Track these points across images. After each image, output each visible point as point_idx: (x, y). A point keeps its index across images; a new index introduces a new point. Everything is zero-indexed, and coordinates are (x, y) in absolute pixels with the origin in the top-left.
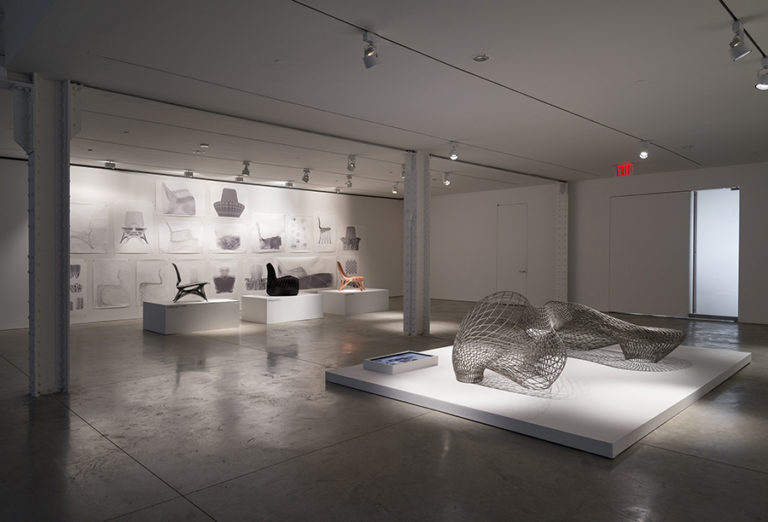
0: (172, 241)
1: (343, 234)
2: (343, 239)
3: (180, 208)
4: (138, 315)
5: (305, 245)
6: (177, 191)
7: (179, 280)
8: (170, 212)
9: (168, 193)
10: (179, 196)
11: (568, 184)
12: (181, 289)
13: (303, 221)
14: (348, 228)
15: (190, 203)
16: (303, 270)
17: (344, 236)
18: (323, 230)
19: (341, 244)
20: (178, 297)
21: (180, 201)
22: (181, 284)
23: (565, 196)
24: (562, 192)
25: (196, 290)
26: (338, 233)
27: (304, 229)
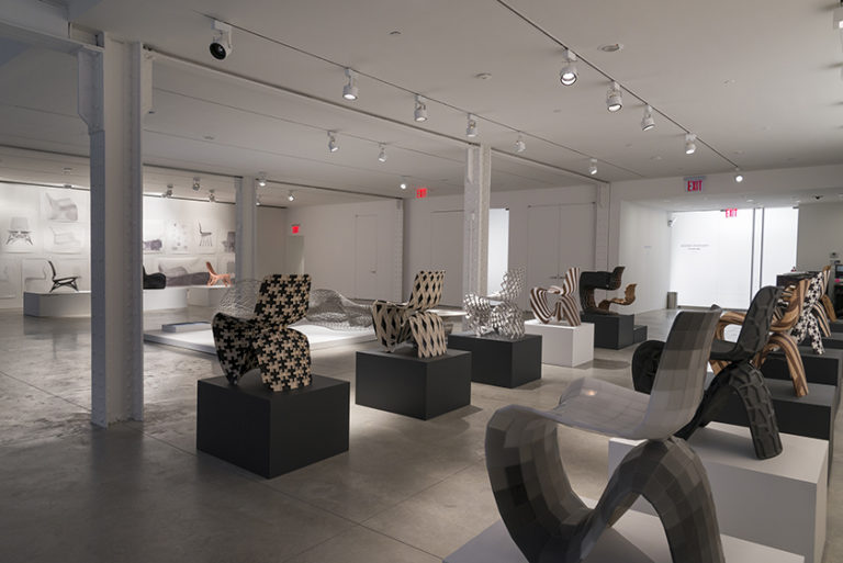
0: (55, 243)
1: (225, 238)
2: (224, 243)
3: (63, 215)
4: (19, 305)
5: (186, 247)
6: (61, 200)
7: (55, 274)
8: (53, 218)
9: (51, 201)
10: (62, 204)
11: (403, 200)
12: (56, 282)
13: (183, 227)
14: (229, 233)
15: (72, 210)
16: (184, 270)
17: (225, 239)
18: (204, 234)
19: (222, 247)
20: (54, 288)
21: (63, 208)
22: (56, 278)
23: (401, 212)
24: (399, 207)
25: (70, 283)
26: (219, 237)
27: (185, 233)
